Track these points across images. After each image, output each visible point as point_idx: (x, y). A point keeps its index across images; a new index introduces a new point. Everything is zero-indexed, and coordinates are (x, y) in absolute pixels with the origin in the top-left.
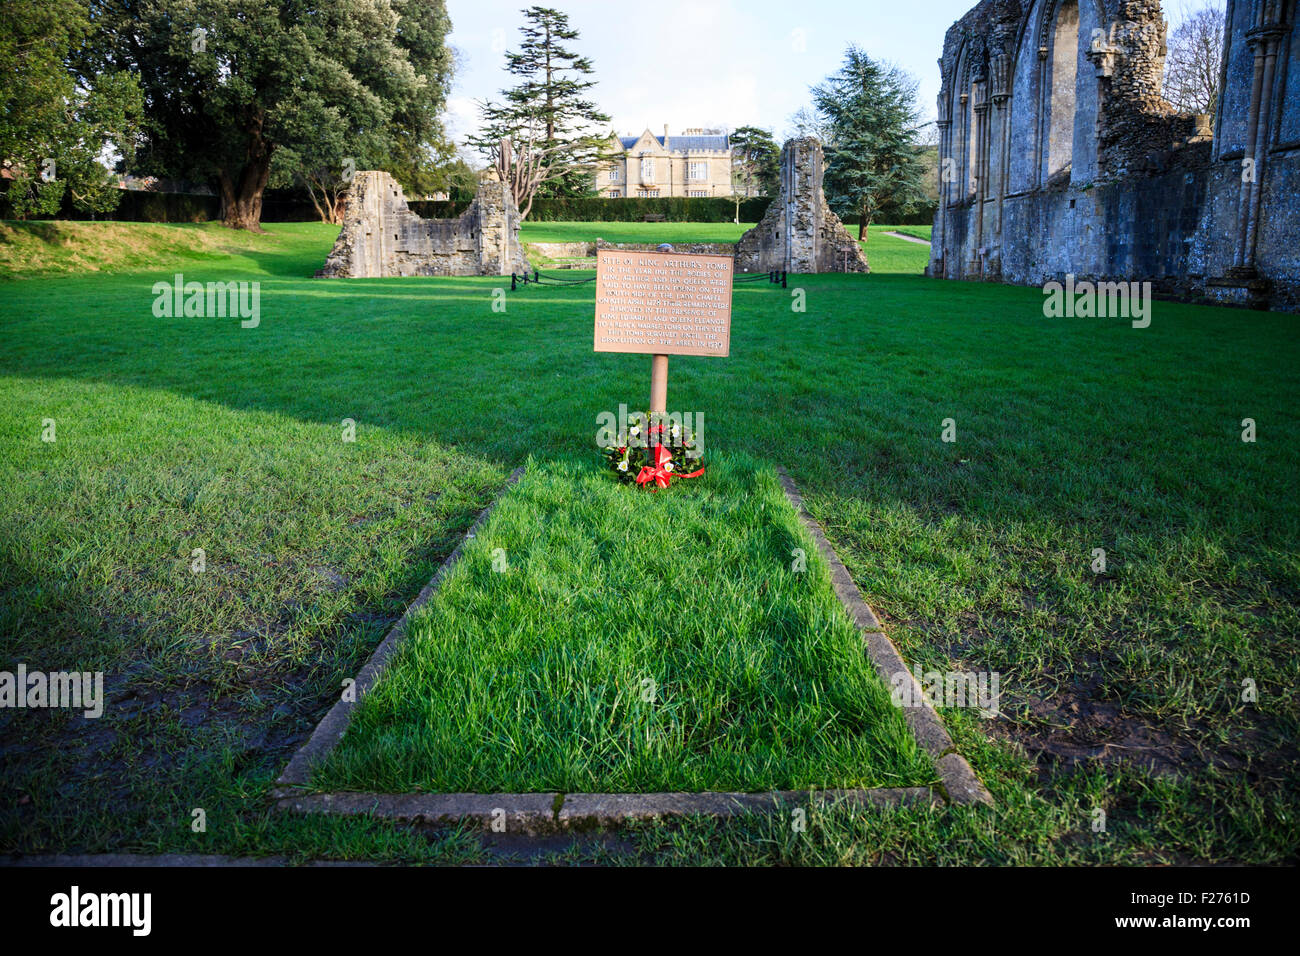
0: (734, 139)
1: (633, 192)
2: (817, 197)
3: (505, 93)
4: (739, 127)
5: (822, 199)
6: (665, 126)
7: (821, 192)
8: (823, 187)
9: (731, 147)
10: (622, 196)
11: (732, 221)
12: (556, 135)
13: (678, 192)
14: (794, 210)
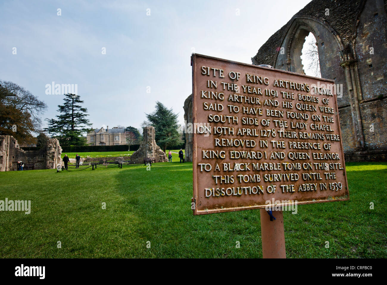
0: (126, 130)
1: (98, 144)
2: (154, 142)
3: (58, 116)
4: (128, 127)
5: (155, 143)
6: (108, 126)
7: (155, 141)
8: (155, 140)
9: (126, 132)
10: (95, 145)
11: (128, 151)
12: (74, 128)
13: (111, 144)
14: (148, 146)
